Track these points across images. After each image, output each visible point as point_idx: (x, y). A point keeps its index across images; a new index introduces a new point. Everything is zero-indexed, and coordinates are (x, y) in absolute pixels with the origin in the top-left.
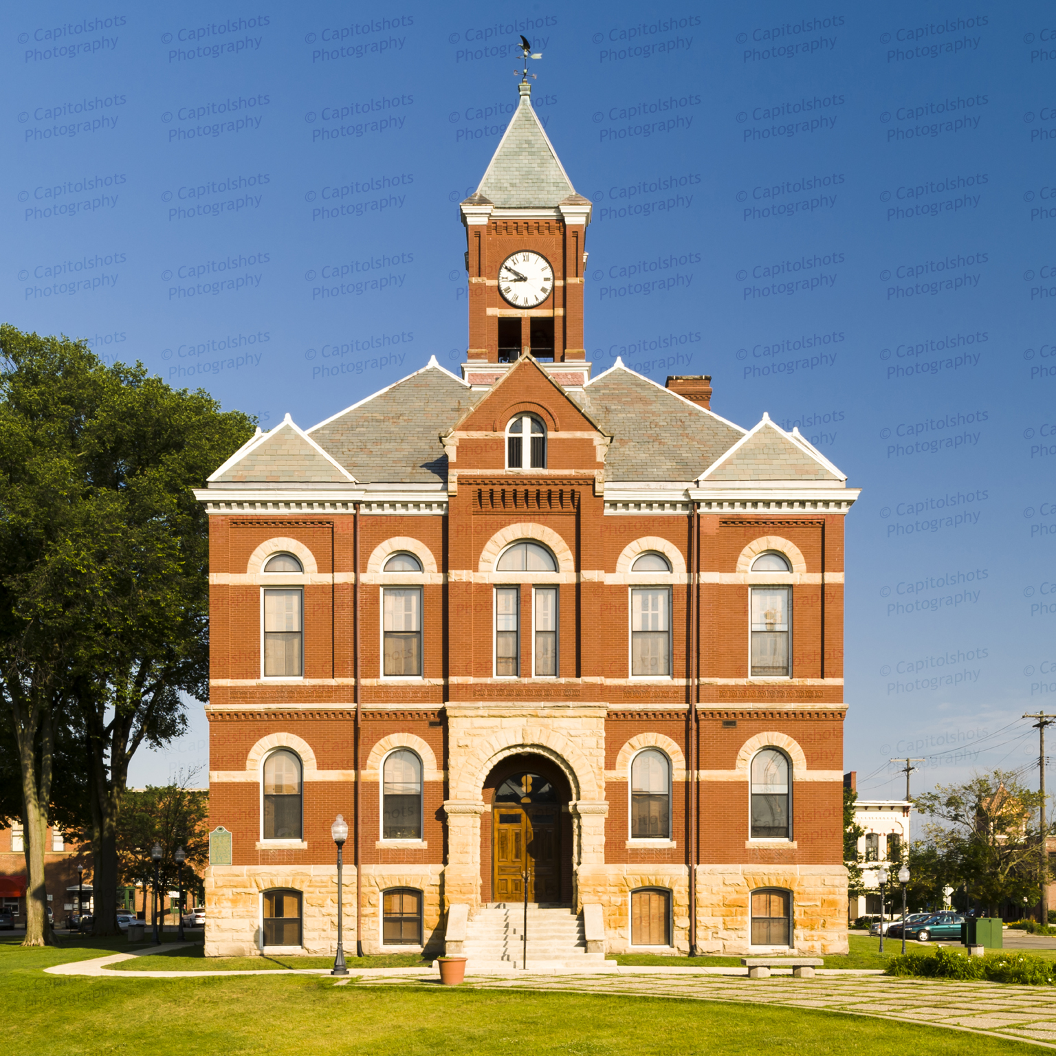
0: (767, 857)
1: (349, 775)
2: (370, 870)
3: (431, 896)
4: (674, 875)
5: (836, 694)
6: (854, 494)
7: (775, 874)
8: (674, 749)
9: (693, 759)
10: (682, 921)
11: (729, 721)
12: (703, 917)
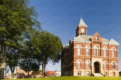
0: (113, 70)
1: (84, 63)
2: (86, 70)
3: (90, 72)
4: (107, 71)
5: (118, 58)
6: (119, 44)
7: (114, 71)
8: (107, 62)
9: (108, 63)
10: (108, 74)
11: (111, 60)
12: (109, 74)
